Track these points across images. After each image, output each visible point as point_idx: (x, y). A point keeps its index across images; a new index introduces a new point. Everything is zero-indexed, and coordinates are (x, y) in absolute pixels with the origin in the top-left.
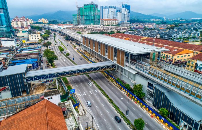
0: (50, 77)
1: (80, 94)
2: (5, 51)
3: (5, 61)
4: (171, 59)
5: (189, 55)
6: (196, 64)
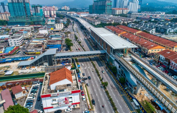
0: (68, 58)
1: (83, 68)
2: (42, 38)
3: (43, 45)
4: (147, 52)
5: (158, 50)
6: (160, 57)
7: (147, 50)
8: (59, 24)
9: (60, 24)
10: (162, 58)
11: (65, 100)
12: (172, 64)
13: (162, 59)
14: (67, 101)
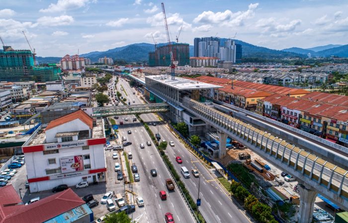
4: (244, 103)
6: (264, 106)
7: (244, 100)
8: (87, 79)
9: (91, 78)
10: (267, 106)
11: (74, 161)
12: (284, 111)
13: (269, 108)
14: (79, 163)
